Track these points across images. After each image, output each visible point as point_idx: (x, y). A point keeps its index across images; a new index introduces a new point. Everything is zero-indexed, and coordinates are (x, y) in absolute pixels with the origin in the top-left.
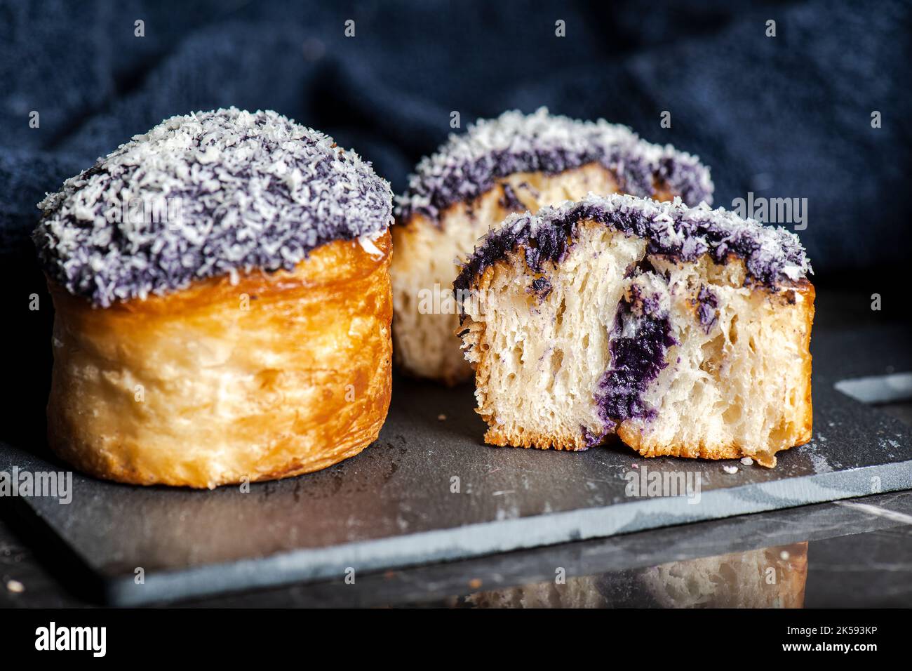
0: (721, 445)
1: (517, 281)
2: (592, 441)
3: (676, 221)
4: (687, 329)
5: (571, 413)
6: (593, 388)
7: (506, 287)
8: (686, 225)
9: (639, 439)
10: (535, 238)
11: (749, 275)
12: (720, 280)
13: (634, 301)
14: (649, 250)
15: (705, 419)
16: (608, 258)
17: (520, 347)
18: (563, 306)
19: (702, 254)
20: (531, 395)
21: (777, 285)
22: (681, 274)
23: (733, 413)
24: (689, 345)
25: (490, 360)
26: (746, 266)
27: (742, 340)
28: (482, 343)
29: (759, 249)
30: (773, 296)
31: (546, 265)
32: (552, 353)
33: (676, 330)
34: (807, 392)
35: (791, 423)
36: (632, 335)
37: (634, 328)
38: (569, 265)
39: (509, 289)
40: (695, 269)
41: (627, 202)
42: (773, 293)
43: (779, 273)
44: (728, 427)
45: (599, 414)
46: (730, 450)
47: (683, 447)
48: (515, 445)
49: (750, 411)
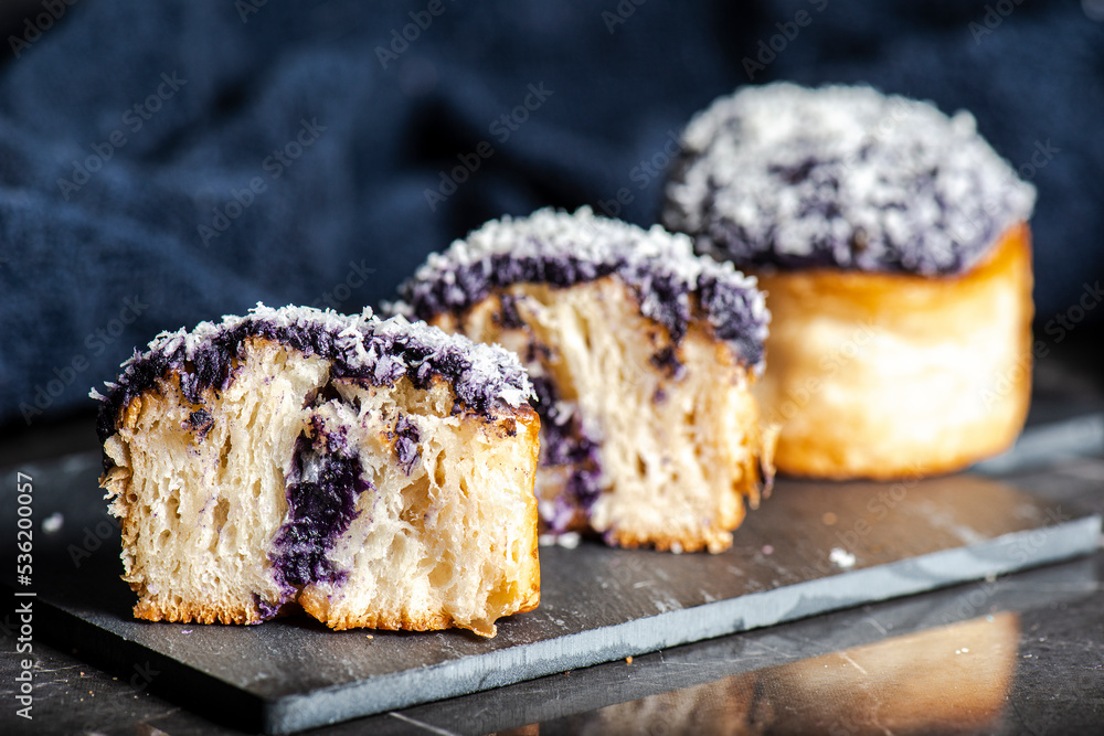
0: (428, 613)
1: (171, 415)
2: (266, 612)
3: (366, 337)
4: (383, 470)
5: (240, 579)
6: (268, 546)
7: (156, 423)
8: (379, 341)
9: (325, 608)
10: (192, 361)
11: (458, 400)
12: (422, 409)
13: (316, 436)
14: (333, 372)
15: (407, 580)
16: (282, 385)
17: (175, 497)
18: (228, 445)
19: (400, 376)
20: (192, 558)
21: (494, 414)
22: (372, 401)
23: (442, 573)
24: (385, 490)
25: (138, 515)
26: (453, 388)
27: (451, 481)
28: (129, 493)
29: (469, 368)
30: (488, 426)
31: (205, 394)
32: (215, 503)
33: (369, 471)
34: (533, 545)
35: (513, 583)
36: (315, 478)
37: (317, 470)
38: (233, 393)
39: (161, 425)
40: (391, 394)
41: (305, 314)
42: (488, 422)
43: (496, 399)
44: (436, 591)
45: (275, 578)
46: (439, 619)
47: (380, 617)
48: (172, 620)
49: (464, 570)
